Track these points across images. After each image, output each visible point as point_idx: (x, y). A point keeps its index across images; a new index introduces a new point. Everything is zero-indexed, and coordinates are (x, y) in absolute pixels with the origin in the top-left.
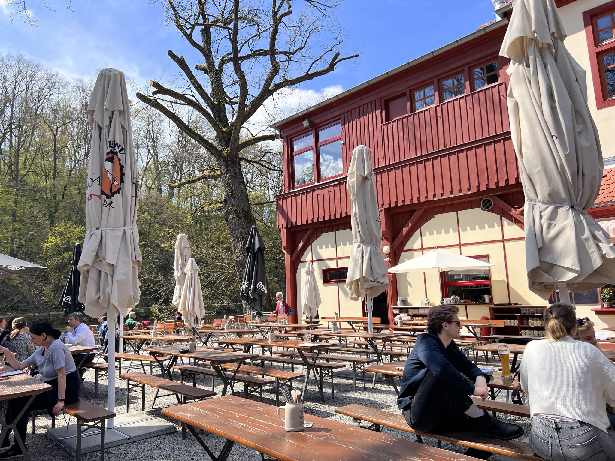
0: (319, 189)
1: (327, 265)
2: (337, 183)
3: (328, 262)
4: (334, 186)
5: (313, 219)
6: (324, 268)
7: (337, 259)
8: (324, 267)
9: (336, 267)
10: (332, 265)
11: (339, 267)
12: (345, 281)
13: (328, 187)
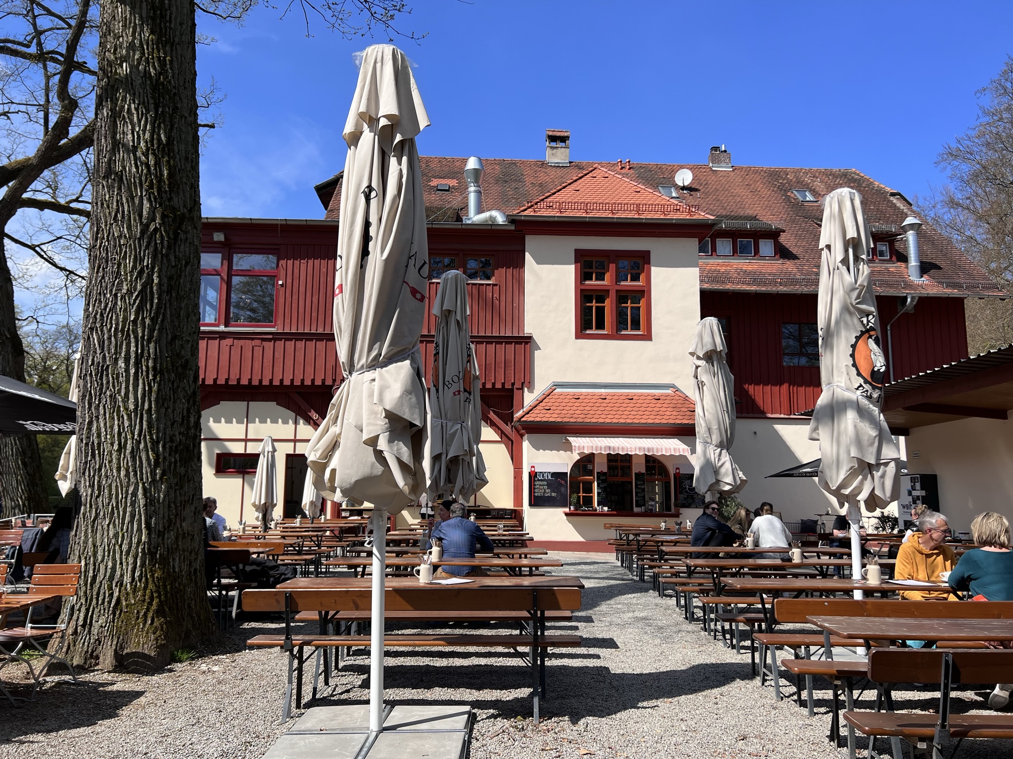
0: (235, 338)
1: (225, 447)
2: (271, 337)
3: (227, 444)
4: (264, 340)
5: (217, 378)
6: (218, 452)
7: (246, 440)
8: (220, 450)
9: (243, 452)
10: (237, 448)
11: (248, 452)
12: (256, 472)
13: (253, 339)
